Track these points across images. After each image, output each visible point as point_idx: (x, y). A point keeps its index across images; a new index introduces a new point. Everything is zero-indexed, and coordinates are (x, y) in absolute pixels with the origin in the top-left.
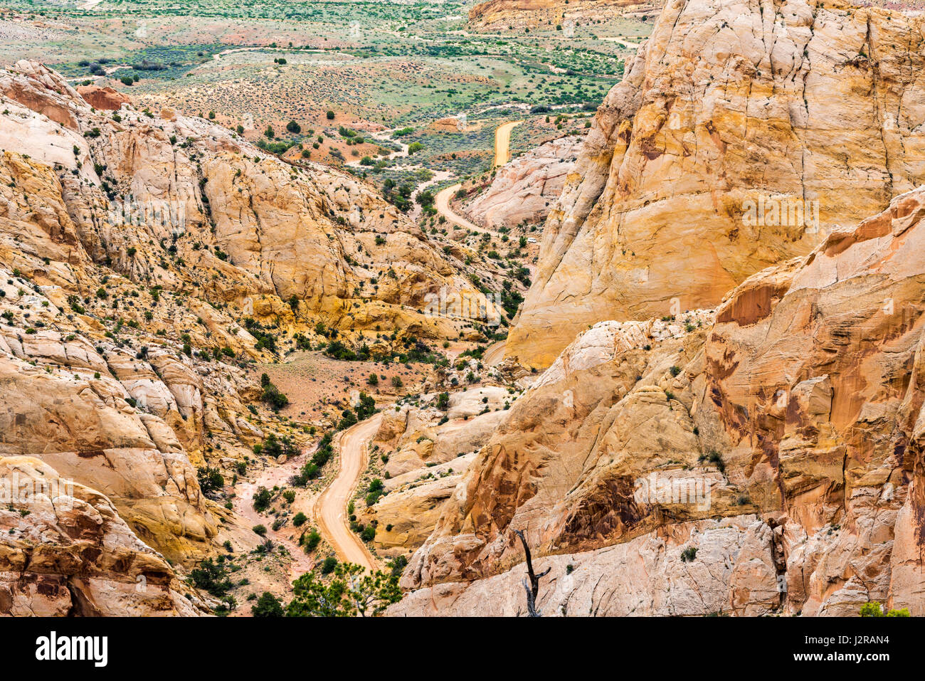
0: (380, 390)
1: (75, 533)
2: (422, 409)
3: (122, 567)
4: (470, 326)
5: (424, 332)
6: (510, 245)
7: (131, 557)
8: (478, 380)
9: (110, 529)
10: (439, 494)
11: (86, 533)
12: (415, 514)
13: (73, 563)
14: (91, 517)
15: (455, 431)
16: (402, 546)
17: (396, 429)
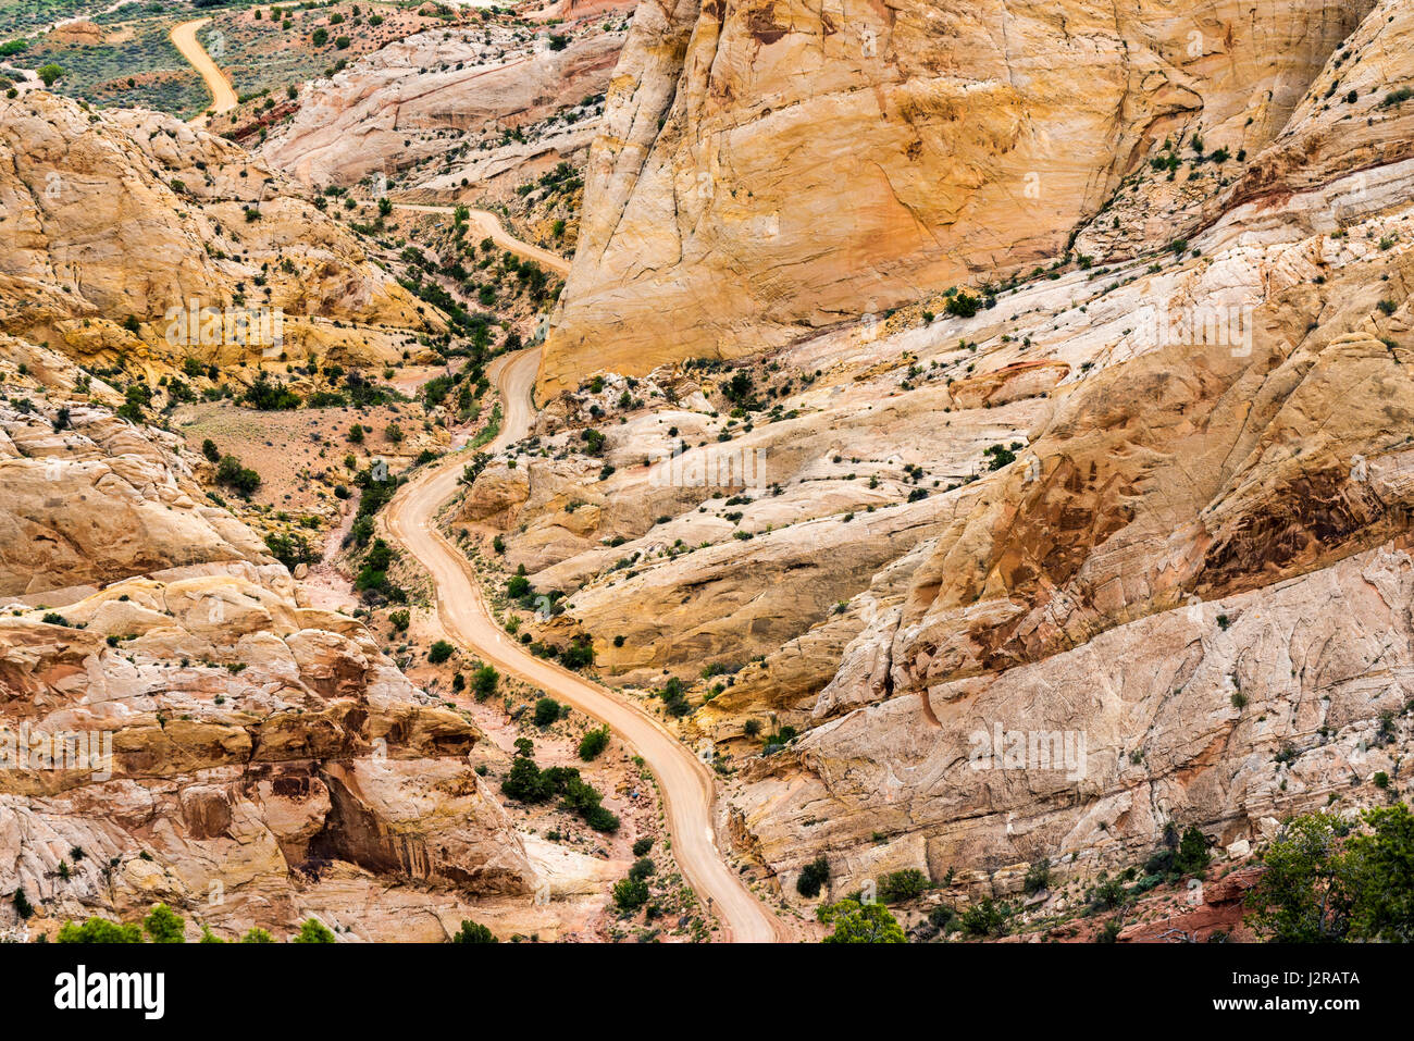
0: (370, 449)
1: (328, 687)
2: (558, 458)
3: (400, 734)
4: (414, 341)
5: (351, 357)
6: (363, 213)
7: (414, 716)
8: (640, 404)
9: (377, 675)
10: (694, 578)
11: (346, 687)
12: (659, 614)
13: (333, 738)
14: (355, 659)
15: (639, 485)
16: (646, 666)
17: (513, 496)
